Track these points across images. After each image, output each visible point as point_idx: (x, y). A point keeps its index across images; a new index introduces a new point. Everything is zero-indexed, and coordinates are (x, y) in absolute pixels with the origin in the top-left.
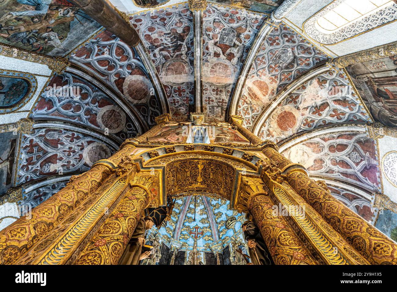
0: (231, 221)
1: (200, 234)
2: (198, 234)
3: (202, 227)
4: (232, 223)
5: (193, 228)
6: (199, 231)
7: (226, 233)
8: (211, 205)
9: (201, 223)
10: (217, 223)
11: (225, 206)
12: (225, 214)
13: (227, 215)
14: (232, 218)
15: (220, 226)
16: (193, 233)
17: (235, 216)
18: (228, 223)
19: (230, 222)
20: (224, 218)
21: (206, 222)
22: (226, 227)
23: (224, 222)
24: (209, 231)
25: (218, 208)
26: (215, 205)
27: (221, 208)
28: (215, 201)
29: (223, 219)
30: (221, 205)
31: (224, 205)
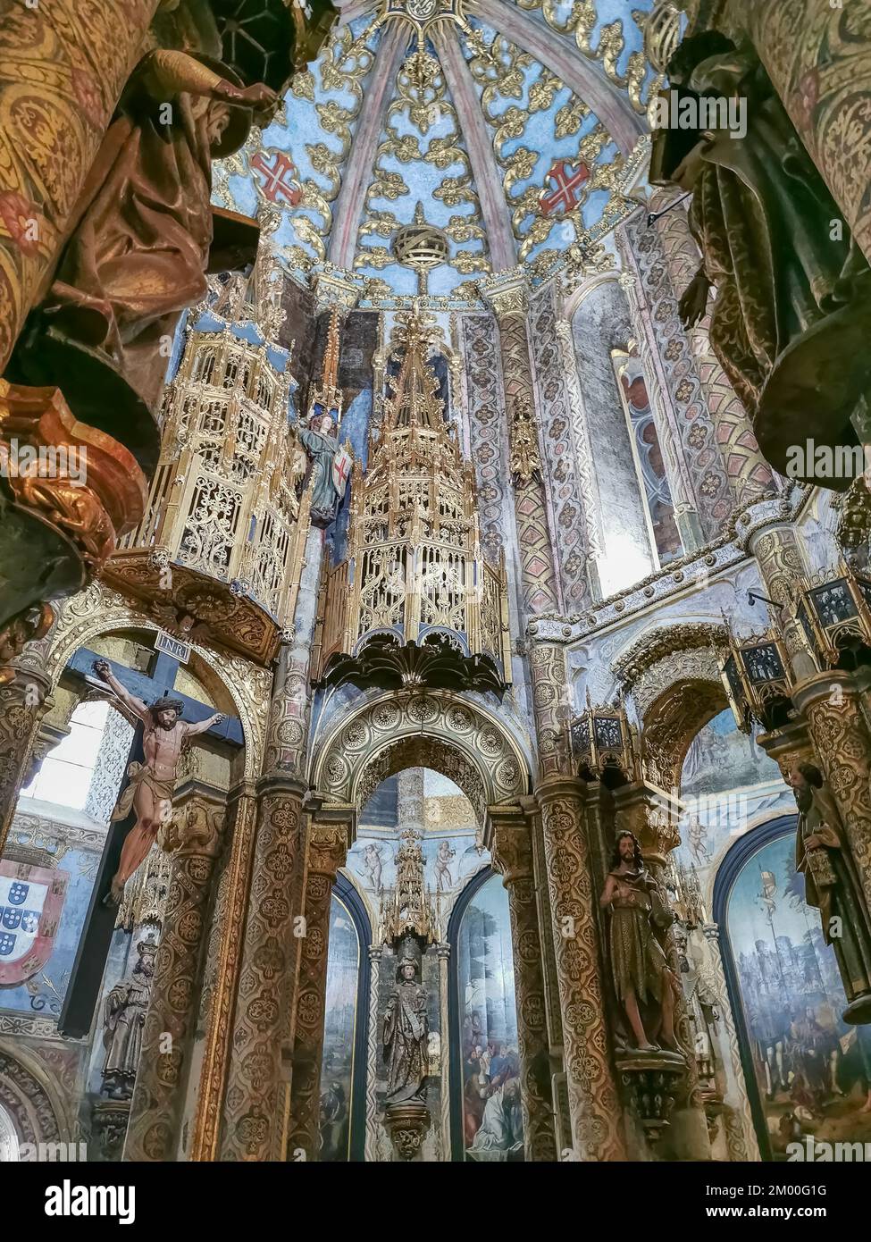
0: (431, 245)
1: (286, 194)
2: (281, 188)
3: (303, 176)
4: (425, 254)
5: (270, 150)
6: (285, 179)
7: (384, 267)
8: (386, 126)
9: (308, 159)
10: (366, 207)
11: (434, 175)
12: (419, 202)
13: (419, 208)
14: (437, 237)
15: (374, 226)
16: (262, 171)
17: (451, 241)
18: (414, 240)
19: (423, 243)
20: (403, 210)
21: (328, 169)
22: (393, 247)
23: (394, 226)
24: (322, 209)
25: (404, 160)
26: (400, 135)
27: (415, 166)
28: (413, 122)
29: (397, 214)
30: (423, 158)
31: (433, 165)
